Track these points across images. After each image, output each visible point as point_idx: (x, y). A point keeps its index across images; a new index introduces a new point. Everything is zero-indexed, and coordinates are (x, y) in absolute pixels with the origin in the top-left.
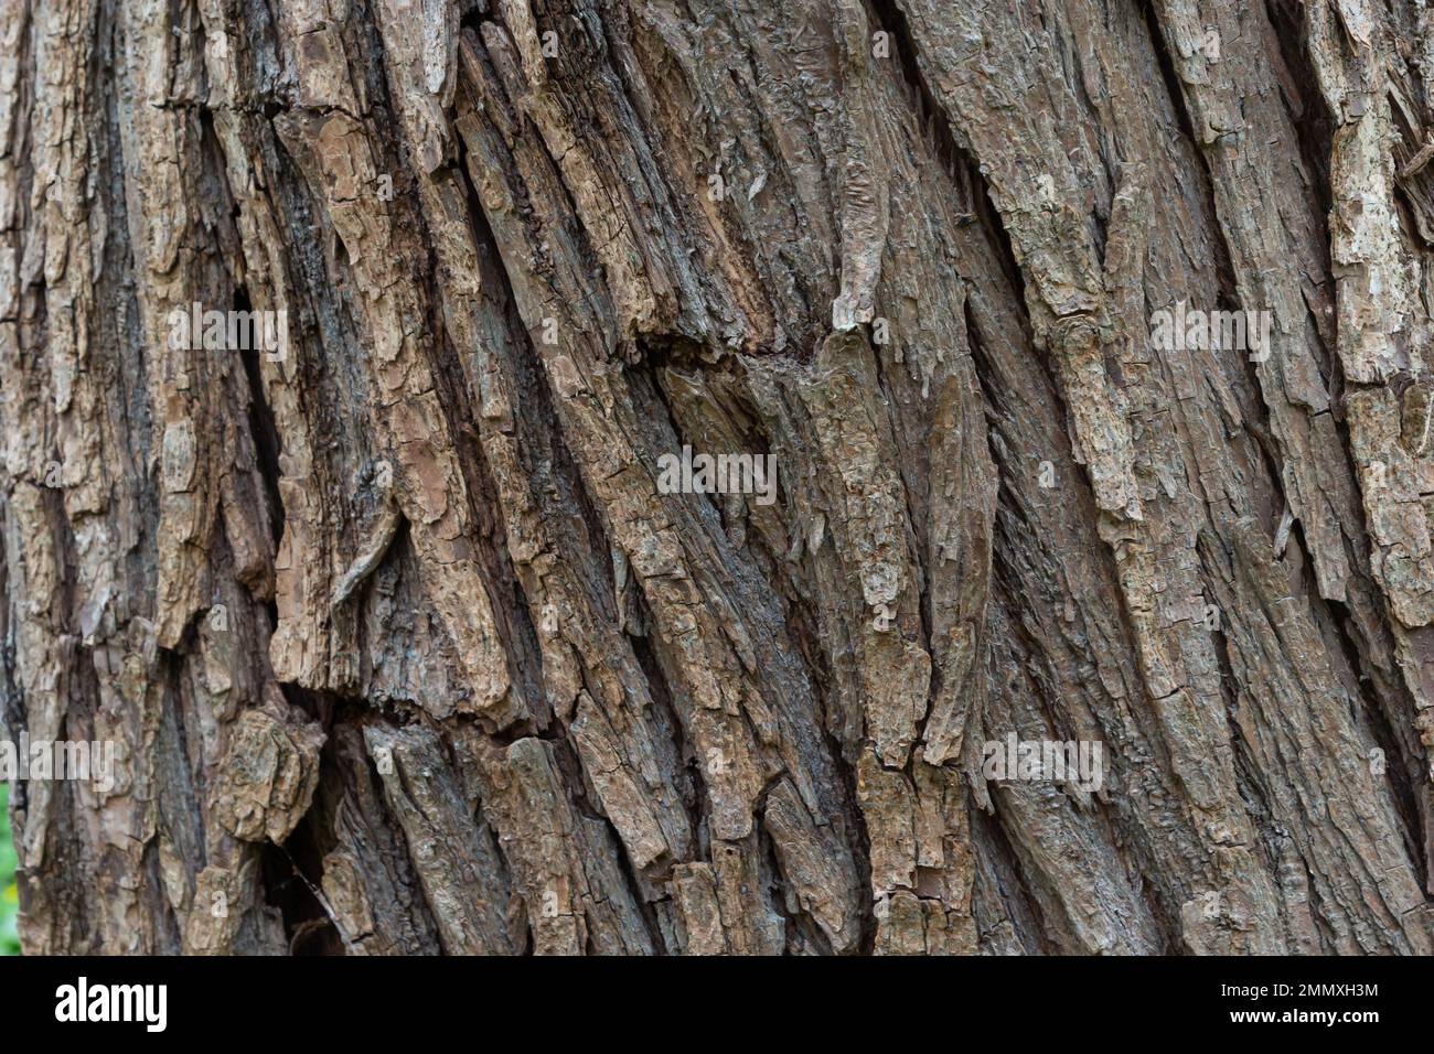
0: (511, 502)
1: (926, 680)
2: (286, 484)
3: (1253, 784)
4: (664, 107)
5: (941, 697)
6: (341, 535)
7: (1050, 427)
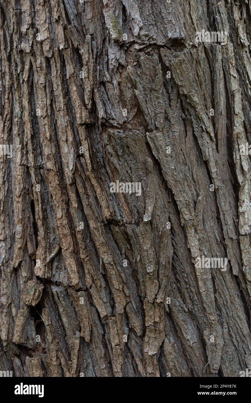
0: (81, 247)
1: (158, 287)
2: (39, 238)
3: (218, 309)
4: (114, 176)
5: (160, 290)
6: (49, 249)
7: (183, 240)
